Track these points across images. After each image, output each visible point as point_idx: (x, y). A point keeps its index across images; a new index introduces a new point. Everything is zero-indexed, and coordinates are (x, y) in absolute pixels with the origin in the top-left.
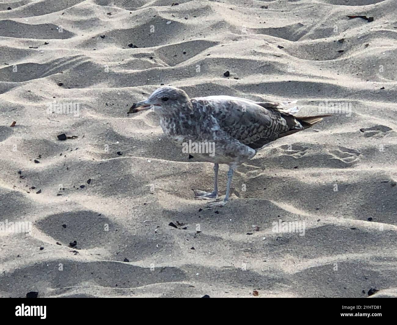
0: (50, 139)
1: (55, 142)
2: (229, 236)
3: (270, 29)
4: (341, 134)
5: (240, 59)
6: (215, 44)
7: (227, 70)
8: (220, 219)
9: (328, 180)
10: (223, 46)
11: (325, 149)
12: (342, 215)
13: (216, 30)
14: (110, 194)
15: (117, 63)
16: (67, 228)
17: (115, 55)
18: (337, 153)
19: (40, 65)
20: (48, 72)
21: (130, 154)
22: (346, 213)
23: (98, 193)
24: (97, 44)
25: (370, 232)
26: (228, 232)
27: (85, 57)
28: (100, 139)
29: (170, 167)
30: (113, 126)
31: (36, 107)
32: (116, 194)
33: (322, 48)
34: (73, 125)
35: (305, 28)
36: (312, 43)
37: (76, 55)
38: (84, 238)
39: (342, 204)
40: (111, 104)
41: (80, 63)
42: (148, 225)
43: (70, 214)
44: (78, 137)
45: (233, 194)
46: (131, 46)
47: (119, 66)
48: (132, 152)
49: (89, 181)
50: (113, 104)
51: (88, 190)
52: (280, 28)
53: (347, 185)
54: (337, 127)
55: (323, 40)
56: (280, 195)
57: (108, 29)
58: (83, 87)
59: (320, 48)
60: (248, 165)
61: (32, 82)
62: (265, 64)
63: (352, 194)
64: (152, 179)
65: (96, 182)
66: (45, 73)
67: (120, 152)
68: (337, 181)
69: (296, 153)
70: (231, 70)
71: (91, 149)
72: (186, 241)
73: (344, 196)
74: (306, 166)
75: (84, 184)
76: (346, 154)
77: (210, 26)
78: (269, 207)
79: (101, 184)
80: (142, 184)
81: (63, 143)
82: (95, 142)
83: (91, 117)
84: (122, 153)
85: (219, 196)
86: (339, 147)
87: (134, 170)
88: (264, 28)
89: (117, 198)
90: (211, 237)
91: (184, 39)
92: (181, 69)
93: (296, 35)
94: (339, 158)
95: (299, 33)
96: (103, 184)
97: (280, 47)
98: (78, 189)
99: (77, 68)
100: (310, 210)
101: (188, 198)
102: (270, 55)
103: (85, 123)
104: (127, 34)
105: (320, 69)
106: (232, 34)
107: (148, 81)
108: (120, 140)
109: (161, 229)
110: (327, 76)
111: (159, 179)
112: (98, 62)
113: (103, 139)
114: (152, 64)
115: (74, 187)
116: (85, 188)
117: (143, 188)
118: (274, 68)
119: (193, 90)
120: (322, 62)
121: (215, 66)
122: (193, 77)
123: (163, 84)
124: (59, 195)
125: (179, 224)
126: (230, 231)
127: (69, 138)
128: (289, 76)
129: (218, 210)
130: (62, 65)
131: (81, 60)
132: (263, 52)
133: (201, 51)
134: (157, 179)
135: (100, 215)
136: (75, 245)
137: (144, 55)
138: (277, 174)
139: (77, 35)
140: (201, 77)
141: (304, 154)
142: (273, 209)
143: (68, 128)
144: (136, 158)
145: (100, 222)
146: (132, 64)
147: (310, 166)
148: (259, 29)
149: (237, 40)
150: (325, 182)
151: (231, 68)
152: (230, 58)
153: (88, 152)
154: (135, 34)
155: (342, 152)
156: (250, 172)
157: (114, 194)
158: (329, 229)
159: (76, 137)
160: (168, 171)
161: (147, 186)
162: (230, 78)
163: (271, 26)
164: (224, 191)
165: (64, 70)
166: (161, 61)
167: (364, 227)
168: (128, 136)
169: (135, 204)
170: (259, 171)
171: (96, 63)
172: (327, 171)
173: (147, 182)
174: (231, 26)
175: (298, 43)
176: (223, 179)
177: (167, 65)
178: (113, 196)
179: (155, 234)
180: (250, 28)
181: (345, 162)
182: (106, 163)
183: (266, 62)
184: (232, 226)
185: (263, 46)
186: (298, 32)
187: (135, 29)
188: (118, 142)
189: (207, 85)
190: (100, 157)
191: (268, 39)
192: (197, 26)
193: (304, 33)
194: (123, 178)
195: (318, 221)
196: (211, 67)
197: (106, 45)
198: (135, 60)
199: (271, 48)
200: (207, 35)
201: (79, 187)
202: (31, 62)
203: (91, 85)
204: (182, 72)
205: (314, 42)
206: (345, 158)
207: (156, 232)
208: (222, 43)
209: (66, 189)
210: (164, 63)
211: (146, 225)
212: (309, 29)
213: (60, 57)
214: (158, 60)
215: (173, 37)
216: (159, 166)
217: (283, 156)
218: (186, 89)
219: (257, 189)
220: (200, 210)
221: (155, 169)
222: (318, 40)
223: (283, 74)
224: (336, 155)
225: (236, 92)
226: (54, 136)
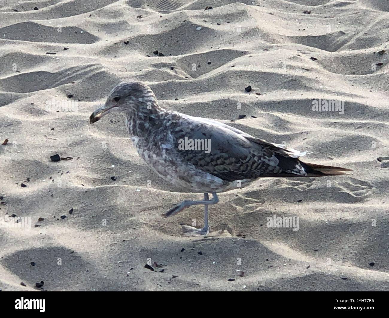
0: (41, 159)
1: (47, 164)
2: (209, 281)
3: (308, 37)
4: (355, 164)
5: (265, 73)
6: (243, 53)
7: (250, 85)
8: (202, 261)
9: (331, 217)
10: (250, 56)
11: (334, 180)
12: (341, 258)
13: (247, 38)
14: (91, 227)
15: (133, 73)
16: (35, 266)
17: (134, 64)
18: (348, 186)
19: (51, 73)
20: (59, 82)
21: (124, 180)
22: (346, 256)
23: (79, 226)
24: (120, 50)
25: (363, 283)
26: (208, 277)
27: (100, 66)
28: (95, 162)
29: (161, 198)
30: (111, 147)
31: (35, 123)
32: (97, 228)
33: (359, 61)
34: (70, 144)
35: (347, 37)
36: (350, 54)
37: (91, 64)
38: (52, 279)
39: (343, 246)
40: (116, 121)
41: (93, 73)
42: (122, 266)
43: (40, 251)
44: (72, 158)
45: (225, 231)
46: (156, 53)
47: (135, 77)
48: (127, 177)
49: (71, 212)
50: (119, 121)
51: (69, 221)
52: (320, 36)
53: (351, 224)
54: (354, 155)
55: (362, 51)
56: (276, 233)
57: (133, 35)
58: (93, 99)
59: (358, 60)
60: (246, 197)
61: (37, 94)
62: (290, 79)
63: (355, 234)
64: (138, 212)
65: (78, 212)
66: (57, 83)
67: (114, 177)
68: (341, 219)
69: (302, 184)
70: (253, 85)
71: (83, 173)
72: (158, 287)
73: (347, 237)
74: (310, 200)
75: (65, 214)
76: (358, 186)
77: (242, 34)
78: (258, 249)
79: (83, 215)
80: (126, 217)
81: (55, 164)
82: (89, 165)
83: (90, 136)
84: (116, 178)
85: (210, 232)
86: (351, 178)
87: (120, 201)
88: (302, 35)
89: (98, 233)
90: (188, 284)
91: (212, 48)
92: (200, 82)
93: (335, 45)
94: (348, 192)
95: (340, 42)
96: (85, 215)
97: (313, 59)
98: (58, 219)
99: (90, 78)
100: (307, 252)
101: (174, 235)
102: (299, 68)
103: (83, 142)
104: (153, 40)
105: (352, 85)
106: (265, 42)
107: (163, 94)
108: (116, 163)
109: (134, 271)
110: (356, 94)
111: (145, 212)
112: (113, 72)
113: (97, 162)
114: (171, 75)
115: (55, 217)
116: (66, 219)
117: (126, 222)
118: (300, 83)
119: (208, 106)
120: (356, 77)
121: (237, 80)
122: (212, 91)
123: (178, 99)
124: (37, 226)
125: (157, 266)
126: (211, 276)
127: (63, 159)
128: (315, 93)
129: (202, 251)
130: (74, 74)
131: (96, 69)
132: (292, 65)
133: (228, 61)
134: (143, 212)
135: (73, 252)
136: (42, 286)
137: (164, 65)
138: (276, 208)
139: (101, 39)
140: (220, 92)
141: (310, 186)
142: (262, 251)
143: (64, 147)
144: (125, 187)
145: (72, 261)
146: (150, 74)
147: (315, 200)
148: (297, 37)
149: (267, 50)
150: (328, 220)
151: (254, 82)
152: (254, 71)
153: (78, 176)
154: (162, 40)
155: (353, 184)
156: (247, 205)
157: (95, 227)
158: (317, 278)
159: (71, 158)
160: (156, 202)
161: (130, 219)
162: (251, 93)
163: (310, 34)
164: (216, 227)
165: (76, 80)
166: (183, 72)
167: (356, 277)
168: (125, 158)
169: (114, 241)
170: (258, 204)
171: (111, 74)
172: (333, 206)
173: (132, 215)
174: (265, 34)
175: (335, 53)
176: (217, 212)
177: (188, 76)
178: (93, 230)
179: (126, 278)
180: (287, 35)
181: (355, 196)
182: (93, 191)
183: (292, 77)
184: (214, 270)
185: (294, 57)
186: (338, 41)
187: (162, 35)
188: (113, 166)
189: (224, 101)
190: (92, 182)
191: (302, 49)
192: (227, 33)
193: (345, 42)
194: (107, 209)
195: (307, 268)
196: (233, 81)
197: (128, 52)
198: (153, 71)
199: (301, 60)
200: (236, 43)
201: (59, 217)
202: (43, 70)
203: (103, 97)
204: (200, 85)
205: (352, 53)
206: (355, 192)
207: (128, 276)
208: (251, 53)
209: (46, 219)
210: (186, 74)
211: (120, 267)
212: (351, 38)
213: (73, 66)
214: (179, 70)
215: (202, 45)
216: (148, 196)
217: (286, 188)
218: (200, 105)
219: (253, 225)
220: (183, 250)
221: (144, 200)
222: (356, 52)
223: (309, 91)
224: (347, 187)
225: (255, 109)
226: (47, 157)
